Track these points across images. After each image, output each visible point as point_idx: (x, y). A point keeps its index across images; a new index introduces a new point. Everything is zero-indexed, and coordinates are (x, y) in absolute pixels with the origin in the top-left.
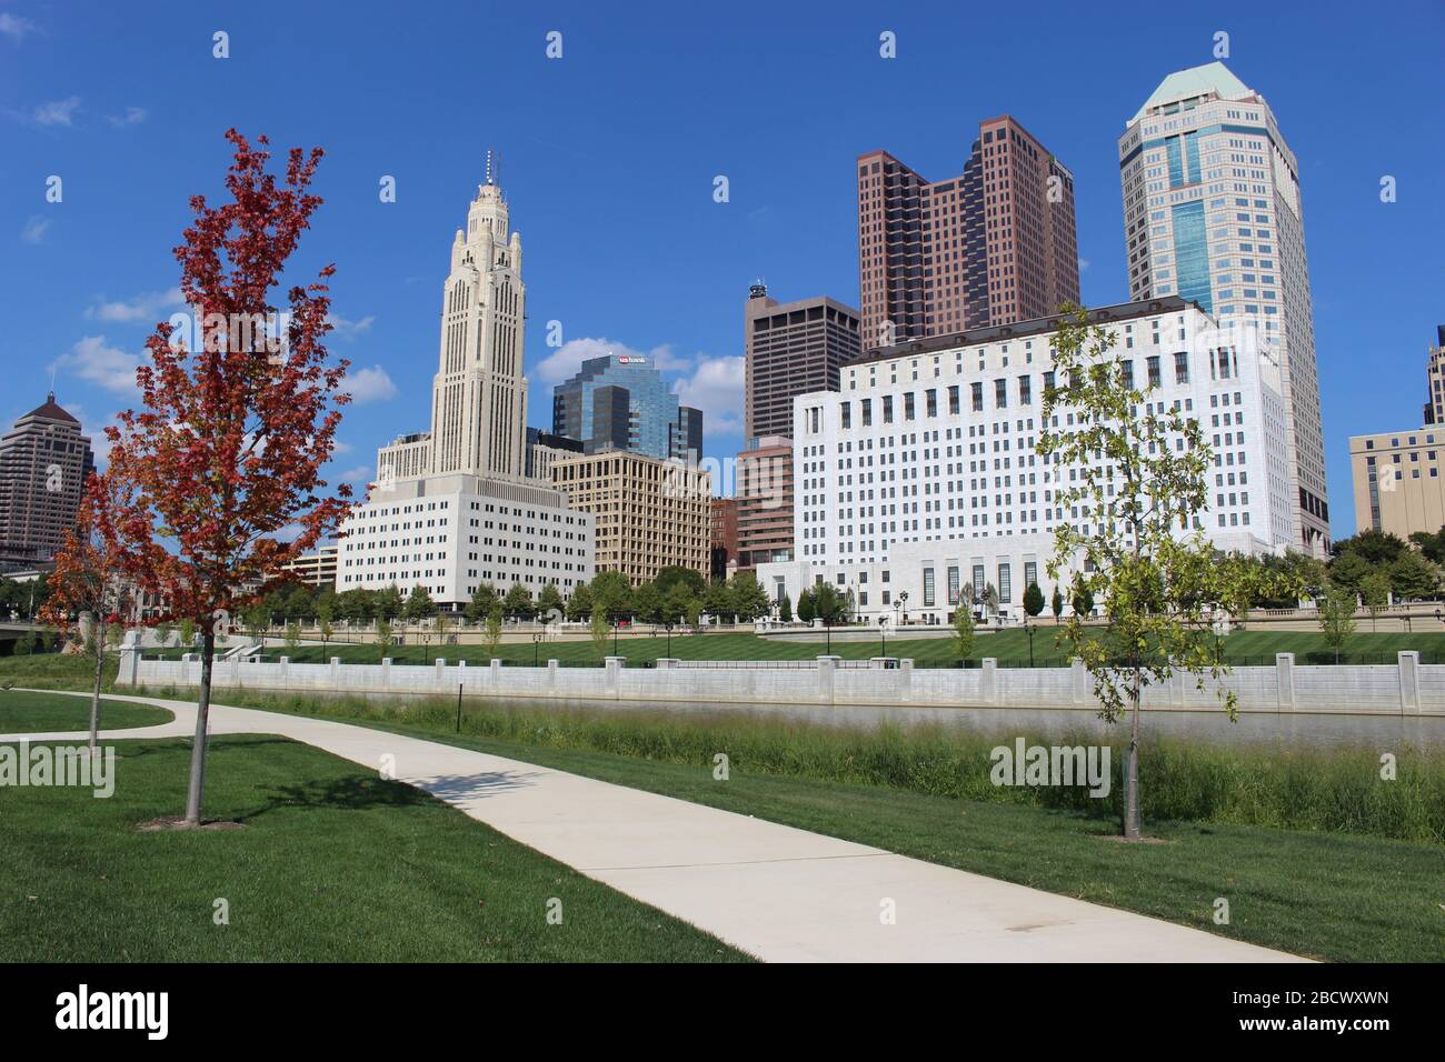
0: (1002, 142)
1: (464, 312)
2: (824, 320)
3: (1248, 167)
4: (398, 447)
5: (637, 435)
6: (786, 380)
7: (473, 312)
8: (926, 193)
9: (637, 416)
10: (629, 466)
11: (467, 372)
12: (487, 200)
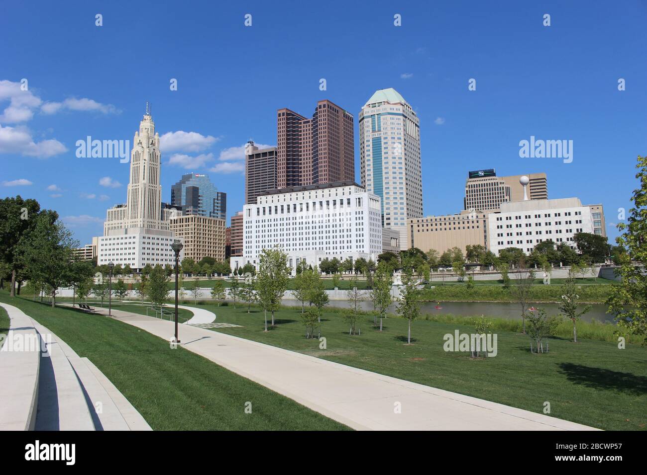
0: (325, 109)
1: (138, 162)
2: (274, 156)
3: (396, 126)
4: (115, 209)
5: (202, 203)
6: (260, 178)
7: (142, 162)
8: (301, 123)
9: (202, 196)
10: (196, 219)
11: (139, 184)
12: (147, 121)
